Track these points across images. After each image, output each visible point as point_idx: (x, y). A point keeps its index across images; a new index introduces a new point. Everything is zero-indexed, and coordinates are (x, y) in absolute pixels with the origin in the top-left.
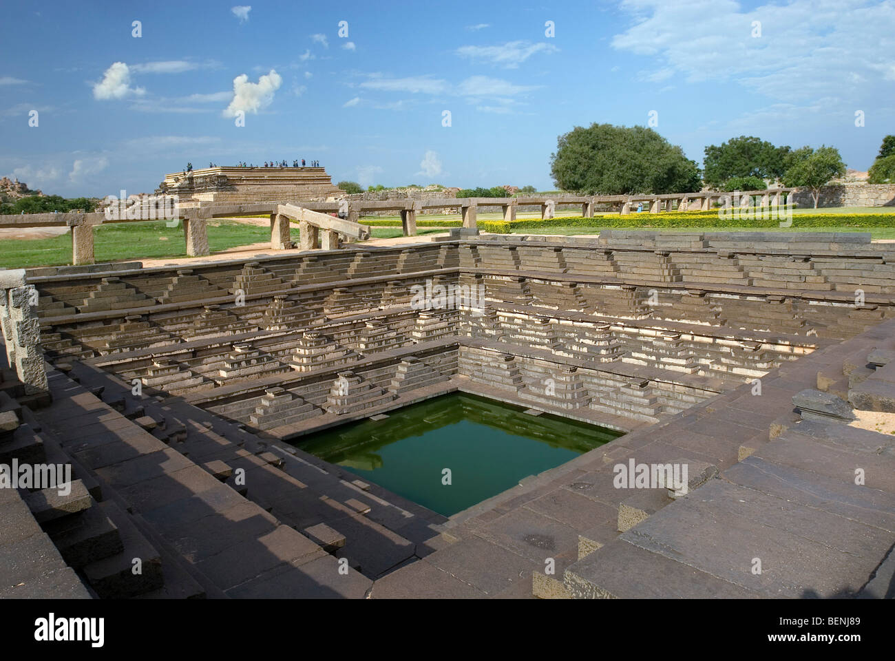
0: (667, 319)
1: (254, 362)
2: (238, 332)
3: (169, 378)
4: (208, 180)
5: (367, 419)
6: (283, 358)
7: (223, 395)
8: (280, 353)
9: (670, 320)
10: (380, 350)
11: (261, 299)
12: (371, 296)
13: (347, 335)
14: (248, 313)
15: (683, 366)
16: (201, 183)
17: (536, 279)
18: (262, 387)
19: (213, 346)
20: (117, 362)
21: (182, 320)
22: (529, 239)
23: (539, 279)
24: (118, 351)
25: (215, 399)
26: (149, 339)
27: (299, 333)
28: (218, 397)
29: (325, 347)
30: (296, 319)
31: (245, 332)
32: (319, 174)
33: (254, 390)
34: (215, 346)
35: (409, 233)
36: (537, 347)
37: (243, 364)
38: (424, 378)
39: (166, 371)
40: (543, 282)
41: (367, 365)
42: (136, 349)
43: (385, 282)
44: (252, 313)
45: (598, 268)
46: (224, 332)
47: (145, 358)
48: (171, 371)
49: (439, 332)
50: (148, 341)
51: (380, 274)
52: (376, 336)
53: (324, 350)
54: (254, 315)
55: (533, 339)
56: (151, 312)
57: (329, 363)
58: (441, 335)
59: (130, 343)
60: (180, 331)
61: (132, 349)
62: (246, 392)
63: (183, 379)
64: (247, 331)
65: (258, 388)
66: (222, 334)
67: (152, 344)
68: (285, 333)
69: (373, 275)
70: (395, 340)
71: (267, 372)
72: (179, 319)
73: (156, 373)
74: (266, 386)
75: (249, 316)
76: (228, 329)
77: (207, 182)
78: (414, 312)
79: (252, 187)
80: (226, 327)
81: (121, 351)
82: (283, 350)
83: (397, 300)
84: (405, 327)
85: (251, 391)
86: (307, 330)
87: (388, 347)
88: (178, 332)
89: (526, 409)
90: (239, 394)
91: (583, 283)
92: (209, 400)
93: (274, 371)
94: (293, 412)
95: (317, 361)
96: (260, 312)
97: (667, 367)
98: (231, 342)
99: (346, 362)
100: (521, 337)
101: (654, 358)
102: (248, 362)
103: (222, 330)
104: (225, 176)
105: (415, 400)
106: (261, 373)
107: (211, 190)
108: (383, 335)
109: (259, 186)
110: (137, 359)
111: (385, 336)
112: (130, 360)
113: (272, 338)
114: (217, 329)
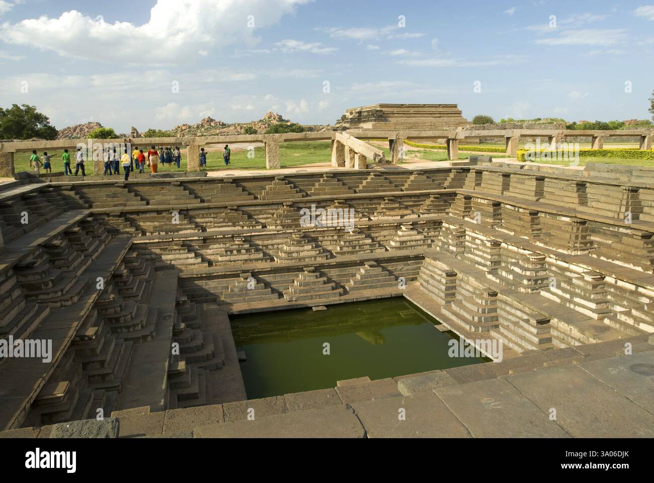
0: (602, 258)
1: (243, 251)
2: (245, 228)
3: (177, 256)
4: (370, 113)
5: (311, 308)
6: (271, 251)
7: (206, 274)
8: (270, 247)
9: (605, 259)
10: (352, 253)
11: (273, 204)
12: (366, 208)
13: (330, 238)
14: (260, 215)
15: (591, 310)
16: (366, 116)
17: (508, 204)
18: (237, 271)
19: (218, 237)
20: (148, 241)
21: (210, 215)
22: (526, 168)
23: (510, 205)
24: (157, 233)
25: (199, 276)
26: (180, 227)
27: (290, 233)
28: (201, 274)
29: (302, 246)
30: (292, 221)
31: (251, 228)
32: (454, 109)
33: (230, 273)
34: (220, 237)
35: (451, 158)
36: (481, 267)
37: (235, 252)
38: (379, 281)
39: (178, 251)
40: (513, 208)
41: (331, 264)
42: (169, 233)
43: (382, 198)
44: (263, 214)
45: (565, 199)
46: (235, 227)
47: (168, 240)
48: (181, 251)
49: (413, 243)
50: (179, 228)
51: (384, 191)
52: (352, 241)
53: (301, 249)
54: (265, 216)
55: (479, 259)
56: (189, 208)
57: (300, 259)
58: (416, 246)
59: (166, 229)
60: (206, 223)
61: (167, 233)
62: (223, 273)
63: (188, 258)
64: (253, 227)
65: (234, 271)
66: (233, 228)
67: (181, 230)
68: (276, 232)
69: (378, 191)
70: (368, 246)
71: (251, 260)
72: (209, 215)
73: (170, 251)
74: (240, 271)
75: (261, 216)
76: (239, 225)
77: (369, 115)
78: (396, 224)
79: (401, 118)
80: (237, 224)
81: (159, 234)
82: (273, 245)
83: (387, 213)
84: (385, 236)
85: (228, 273)
86: (295, 231)
87: (360, 251)
88: (205, 224)
89: (440, 323)
90: (218, 274)
91: (544, 212)
92: (195, 276)
93: (257, 260)
94: (254, 294)
95: (292, 256)
96: (270, 214)
97: (577, 309)
98: (232, 235)
99: (315, 260)
100: (472, 256)
101: (568, 296)
102: (239, 251)
103: (234, 225)
104: (382, 111)
105: (357, 299)
106: (246, 260)
107: (371, 121)
108: (359, 241)
109: (406, 118)
110: (161, 240)
111: (361, 242)
112: (157, 241)
113: (266, 234)
114: (230, 224)
